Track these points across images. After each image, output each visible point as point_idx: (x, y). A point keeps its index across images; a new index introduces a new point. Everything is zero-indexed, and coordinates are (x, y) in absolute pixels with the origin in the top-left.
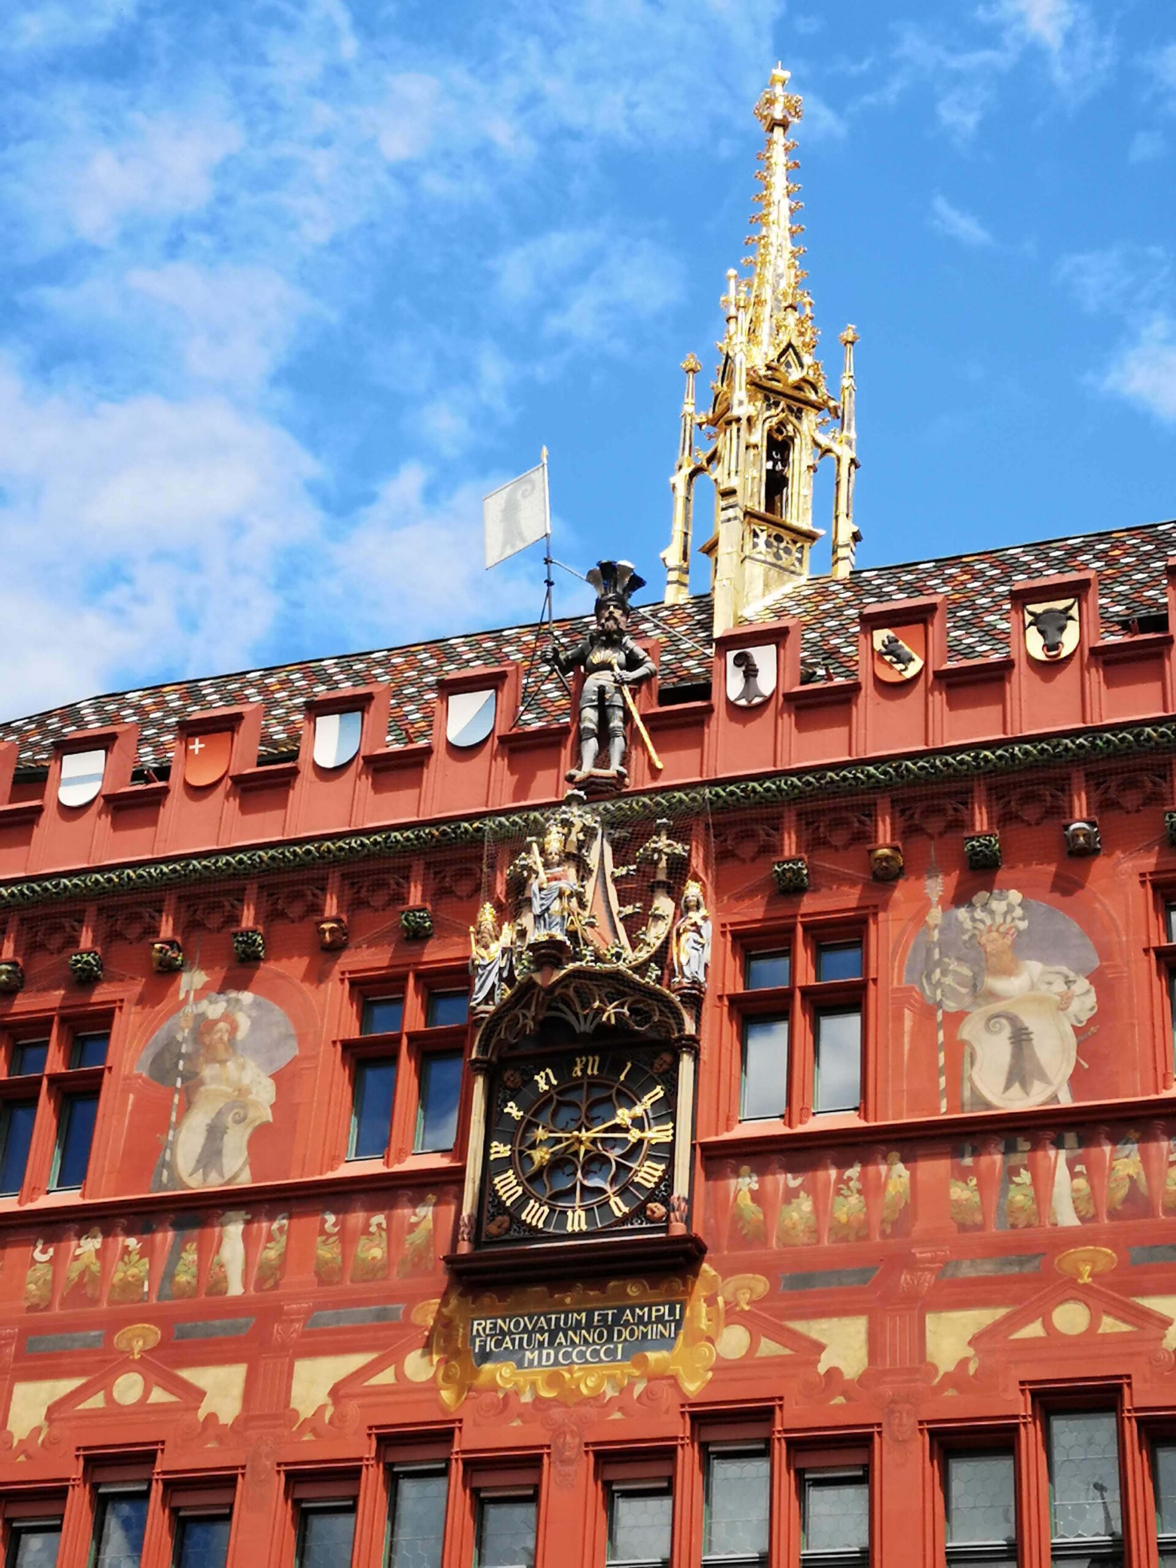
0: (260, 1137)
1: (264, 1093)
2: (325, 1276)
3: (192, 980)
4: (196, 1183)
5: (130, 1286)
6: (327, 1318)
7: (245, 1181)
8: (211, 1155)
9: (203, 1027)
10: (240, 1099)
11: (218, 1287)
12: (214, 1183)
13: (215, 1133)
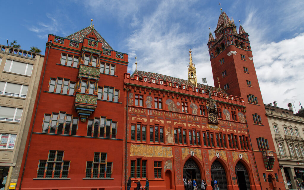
0: (197, 112)
1: (197, 110)
2: (202, 121)
3: (192, 102)
4: (194, 114)
5: (193, 119)
6: (202, 123)
7: (197, 115)
8: (195, 113)
9: (193, 105)
10: (196, 110)
11: (197, 120)
12: (195, 115)
13: (195, 112)
